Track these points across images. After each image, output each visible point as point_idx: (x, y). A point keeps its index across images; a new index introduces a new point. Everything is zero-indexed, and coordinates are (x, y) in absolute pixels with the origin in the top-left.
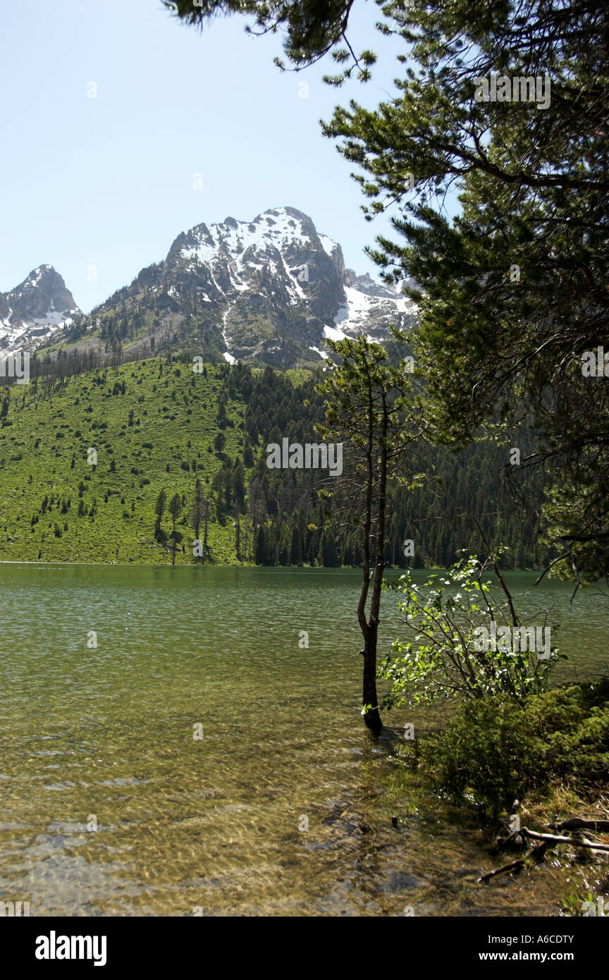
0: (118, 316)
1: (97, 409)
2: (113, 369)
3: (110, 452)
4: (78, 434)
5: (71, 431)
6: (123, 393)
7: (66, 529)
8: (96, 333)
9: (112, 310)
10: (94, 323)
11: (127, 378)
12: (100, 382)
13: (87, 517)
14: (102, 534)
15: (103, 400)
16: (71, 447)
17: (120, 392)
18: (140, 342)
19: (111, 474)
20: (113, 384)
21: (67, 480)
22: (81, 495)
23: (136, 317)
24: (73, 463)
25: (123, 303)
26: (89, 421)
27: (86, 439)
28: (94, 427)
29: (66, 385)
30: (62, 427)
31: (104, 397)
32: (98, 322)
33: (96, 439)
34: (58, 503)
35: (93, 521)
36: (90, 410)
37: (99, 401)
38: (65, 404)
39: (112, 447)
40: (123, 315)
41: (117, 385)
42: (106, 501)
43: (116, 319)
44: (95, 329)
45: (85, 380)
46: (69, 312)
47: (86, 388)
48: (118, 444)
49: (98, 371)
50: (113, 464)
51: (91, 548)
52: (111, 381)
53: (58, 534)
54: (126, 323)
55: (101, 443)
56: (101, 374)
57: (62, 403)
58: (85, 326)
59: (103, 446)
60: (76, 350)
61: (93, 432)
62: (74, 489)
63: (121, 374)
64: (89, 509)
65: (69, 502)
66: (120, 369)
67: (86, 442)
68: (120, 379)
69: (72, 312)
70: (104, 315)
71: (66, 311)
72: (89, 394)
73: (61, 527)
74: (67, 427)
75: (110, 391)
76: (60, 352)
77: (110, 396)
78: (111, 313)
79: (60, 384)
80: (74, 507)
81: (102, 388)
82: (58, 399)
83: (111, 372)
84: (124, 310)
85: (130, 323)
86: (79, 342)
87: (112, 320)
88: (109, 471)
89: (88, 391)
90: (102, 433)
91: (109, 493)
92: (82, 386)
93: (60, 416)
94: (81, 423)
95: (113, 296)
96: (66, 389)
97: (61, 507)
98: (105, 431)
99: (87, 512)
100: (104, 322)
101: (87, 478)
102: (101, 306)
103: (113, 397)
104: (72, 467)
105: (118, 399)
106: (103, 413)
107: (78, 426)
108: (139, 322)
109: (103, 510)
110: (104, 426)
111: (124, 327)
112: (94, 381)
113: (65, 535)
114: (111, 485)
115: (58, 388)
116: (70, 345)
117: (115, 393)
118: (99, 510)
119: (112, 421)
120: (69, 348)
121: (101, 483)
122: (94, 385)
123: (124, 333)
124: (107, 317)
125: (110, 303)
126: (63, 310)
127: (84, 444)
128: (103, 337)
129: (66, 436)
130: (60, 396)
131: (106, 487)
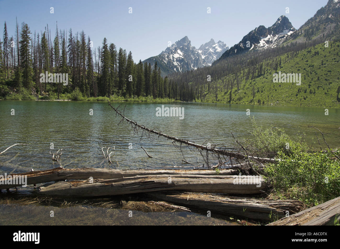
0: (310, 28)
1: (310, 61)
2: (313, 47)
3: (317, 74)
4: (305, 69)
5: (302, 68)
6: (318, 55)
7: (307, 97)
8: (302, 35)
9: (307, 27)
10: (301, 32)
11: (319, 49)
12: (309, 52)
13: (313, 94)
14: (319, 99)
15: (311, 58)
16: (303, 73)
17: (317, 55)
18: (319, 36)
19: (318, 81)
20: (314, 52)
21: (304, 83)
22: (309, 88)
23: (317, 28)
24: (305, 78)
25: (311, 23)
26: (307, 65)
27: (307, 70)
28: (309, 66)
29: (298, 54)
30: (299, 67)
31: (311, 57)
32: (303, 31)
33: (311, 70)
34: (303, 90)
35: (315, 95)
36: (307, 61)
37: (310, 58)
38: (298, 60)
39: (317, 72)
40: (312, 28)
41: (315, 52)
42: (318, 89)
43: (309, 29)
44: (302, 34)
45: (304, 52)
46: (291, 29)
47: (305, 54)
48: (318, 71)
49: (308, 49)
50: (318, 78)
51: (316, 103)
52: (313, 51)
53: (305, 99)
54: (313, 30)
55: (313, 71)
56: (309, 49)
57: (297, 60)
58: (298, 33)
59: (314, 72)
60: (296, 42)
61: (309, 68)
62: (307, 86)
63: (316, 48)
64: (313, 92)
65: (306, 90)
66: (316, 47)
67: (308, 71)
68: (316, 50)
69: (292, 29)
70: (305, 29)
71: (290, 29)
72: (306, 56)
73: (305, 97)
74: (300, 67)
75: (313, 55)
76: (291, 43)
77: (313, 56)
78: (307, 28)
79: (296, 54)
80: (308, 91)
81: (310, 54)
82: (296, 59)
83: (313, 48)
84: (312, 26)
85: (314, 30)
86: (297, 39)
87: (308, 30)
88: (317, 80)
89: (306, 55)
90: (312, 68)
91: (319, 87)
92: (303, 54)
93: (297, 64)
94: (305, 66)
95: (307, 22)
96: (298, 55)
97: (304, 91)
98: (313, 68)
99: (312, 92)
100: (305, 31)
101: (310, 82)
102: (303, 26)
103: (314, 56)
104: (305, 79)
105: (317, 57)
106: (312, 62)
107: (304, 66)
108: (318, 29)
109: (318, 92)
110: (313, 66)
111: (312, 32)
112: (307, 52)
113: (307, 99)
114: (319, 84)
115: (295, 55)
116: (294, 40)
117: (315, 55)
118: (316, 92)
119: (315, 64)
120: (294, 41)
121: (315, 84)
122: (307, 53)
123: (313, 33)
124: (306, 29)
125: (306, 24)
126: (289, 29)
127: (307, 72)
128: (305, 36)
129: (301, 70)
130: (296, 58)
131: (317, 85)
